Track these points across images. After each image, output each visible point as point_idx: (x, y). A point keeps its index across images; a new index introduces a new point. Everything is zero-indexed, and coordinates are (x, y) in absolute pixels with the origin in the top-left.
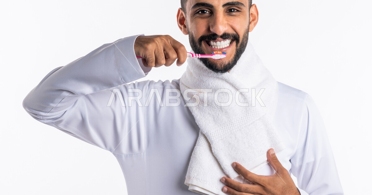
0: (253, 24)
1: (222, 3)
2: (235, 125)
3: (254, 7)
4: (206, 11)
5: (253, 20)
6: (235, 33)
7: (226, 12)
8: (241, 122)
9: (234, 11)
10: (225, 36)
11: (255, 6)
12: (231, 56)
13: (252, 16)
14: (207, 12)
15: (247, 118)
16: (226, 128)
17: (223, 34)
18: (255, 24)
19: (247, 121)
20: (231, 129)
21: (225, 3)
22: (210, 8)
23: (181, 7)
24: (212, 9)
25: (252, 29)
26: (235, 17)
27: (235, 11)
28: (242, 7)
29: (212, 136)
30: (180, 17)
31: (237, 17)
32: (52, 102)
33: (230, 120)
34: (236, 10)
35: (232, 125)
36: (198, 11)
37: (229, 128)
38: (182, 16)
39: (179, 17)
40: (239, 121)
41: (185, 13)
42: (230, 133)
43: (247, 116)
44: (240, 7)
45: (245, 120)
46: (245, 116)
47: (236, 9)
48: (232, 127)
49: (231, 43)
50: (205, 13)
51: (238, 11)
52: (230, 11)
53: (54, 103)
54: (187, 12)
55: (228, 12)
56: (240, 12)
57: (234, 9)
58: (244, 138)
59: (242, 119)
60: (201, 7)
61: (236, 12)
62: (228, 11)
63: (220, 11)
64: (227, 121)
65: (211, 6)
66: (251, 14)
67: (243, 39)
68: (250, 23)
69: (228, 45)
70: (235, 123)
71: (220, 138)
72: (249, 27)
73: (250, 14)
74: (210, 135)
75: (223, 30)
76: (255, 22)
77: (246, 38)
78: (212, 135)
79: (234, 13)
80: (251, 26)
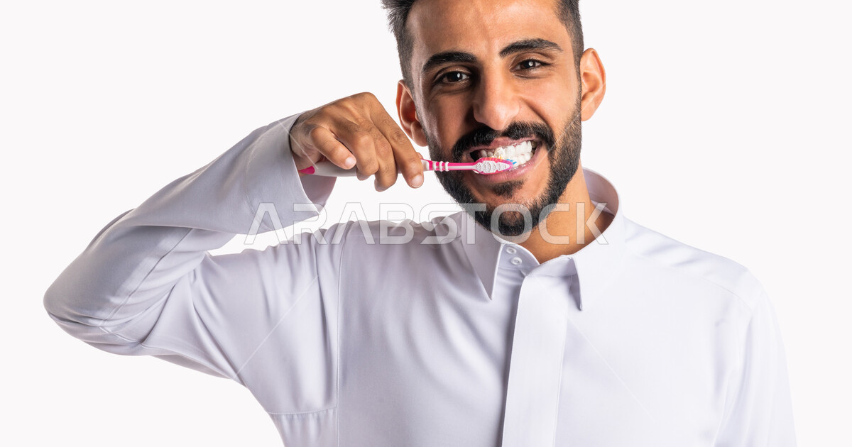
0: (591, 98)
1: (498, 45)
3: (590, 55)
4: (461, 73)
5: (592, 90)
6: (539, 121)
7: (513, 69)
9: (534, 66)
10: (515, 132)
11: (595, 54)
12: (538, 185)
13: (587, 81)
14: (464, 77)
17: (510, 127)
18: (598, 101)
21: (506, 46)
22: (468, 64)
23: (402, 78)
24: (474, 65)
25: (591, 113)
26: (536, 80)
27: (537, 64)
28: (554, 52)
30: (403, 104)
31: (542, 79)
32: (114, 294)
34: (538, 61)
36: (439, 75)
38: (408, 101)
39: (401, 103)
41: (412, 89)
44: (548, 52)
47: (539, 59)
49: (534, 150)
50: (457, 79)
51: (543, 64)
52: (523, 67)
53: (118, 296)
54: (416, 86)
55: (517, 71)
56: (548, 68)
57: (534, 61)
60: (445, 65)
61: (538, 67)
62: (518, 67)
63: (497, 70)
65: (470, 59)
66: (586, 74)
67: (565, 139)
68: (583, 98)
69: (528, 157)
72: (579, 106)
73: (582, 74)
75: (506, 115)
76: (597, 93)
77: (575, 135)
79: (534, 72)
80: (586, 105)
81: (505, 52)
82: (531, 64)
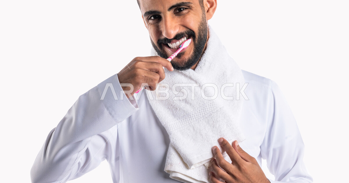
2: (194, 118)
5: (211, 6)
7: (175, 13)
8: (199, 115)
15: (204, 111)
16: (184, 121)
19: (205, 113)
20: (190, 122)
29: (171, 128)
33: (189, 113)
34: (185, 8)
35: (190, 118)
37: (188, 121)
40: (197, 114)
42: (189, 125)
43: (205, 109)
45: (203, 113)
46: (203, 109)
48: (190, 120)
52: (179, 11)
58: (202, 130)
59: (200, 112)
61: (185, 10)
64: (186, 114)
70: (194, 116)
71: (179, 130)
74: (168, 126)
76: (213, 8)
78: (171, 126)
79: (184, 12)
81: (170, 9)
82: (182, 9)
